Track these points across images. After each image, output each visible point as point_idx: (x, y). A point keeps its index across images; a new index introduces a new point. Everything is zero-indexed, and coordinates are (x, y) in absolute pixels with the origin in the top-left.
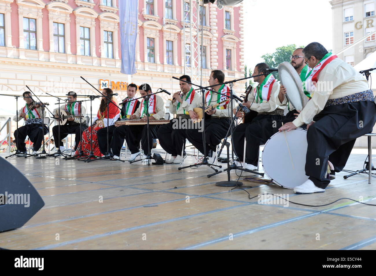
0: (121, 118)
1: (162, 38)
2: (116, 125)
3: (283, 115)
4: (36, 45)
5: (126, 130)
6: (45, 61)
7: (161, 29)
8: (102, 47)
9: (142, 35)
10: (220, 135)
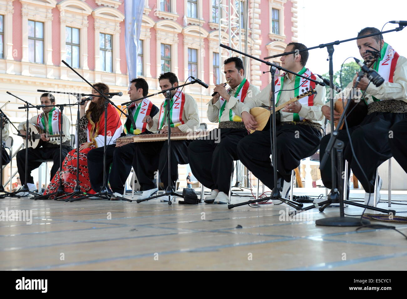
0: (126, 133)
2: (117, 145)
6: (14, 74)
7: (180, 32)
8: (96, 56)
9: (154, 39)
10: (298, 153)
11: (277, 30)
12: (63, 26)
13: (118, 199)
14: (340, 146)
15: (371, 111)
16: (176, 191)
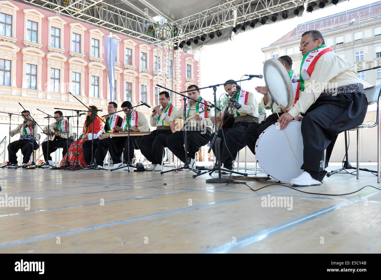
0: (105, 132)
1: (138, 83)
2: (100, 138)
3: (258, 123)
4: (36, 85)
5: (109, 142)
6: (43, 98)
7: (137, 76)
8: (89, 89)
9: (122, 80)
10: (199, 143)
11: (189, 76)
12: (71, 72)
13: (100, 169)
14: (218, 140)
15: (236, 121)
16: (133, 165)
